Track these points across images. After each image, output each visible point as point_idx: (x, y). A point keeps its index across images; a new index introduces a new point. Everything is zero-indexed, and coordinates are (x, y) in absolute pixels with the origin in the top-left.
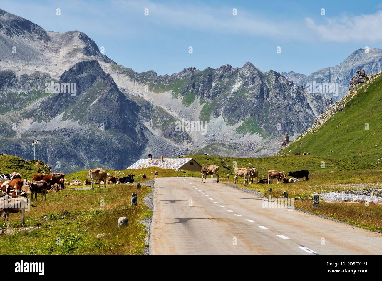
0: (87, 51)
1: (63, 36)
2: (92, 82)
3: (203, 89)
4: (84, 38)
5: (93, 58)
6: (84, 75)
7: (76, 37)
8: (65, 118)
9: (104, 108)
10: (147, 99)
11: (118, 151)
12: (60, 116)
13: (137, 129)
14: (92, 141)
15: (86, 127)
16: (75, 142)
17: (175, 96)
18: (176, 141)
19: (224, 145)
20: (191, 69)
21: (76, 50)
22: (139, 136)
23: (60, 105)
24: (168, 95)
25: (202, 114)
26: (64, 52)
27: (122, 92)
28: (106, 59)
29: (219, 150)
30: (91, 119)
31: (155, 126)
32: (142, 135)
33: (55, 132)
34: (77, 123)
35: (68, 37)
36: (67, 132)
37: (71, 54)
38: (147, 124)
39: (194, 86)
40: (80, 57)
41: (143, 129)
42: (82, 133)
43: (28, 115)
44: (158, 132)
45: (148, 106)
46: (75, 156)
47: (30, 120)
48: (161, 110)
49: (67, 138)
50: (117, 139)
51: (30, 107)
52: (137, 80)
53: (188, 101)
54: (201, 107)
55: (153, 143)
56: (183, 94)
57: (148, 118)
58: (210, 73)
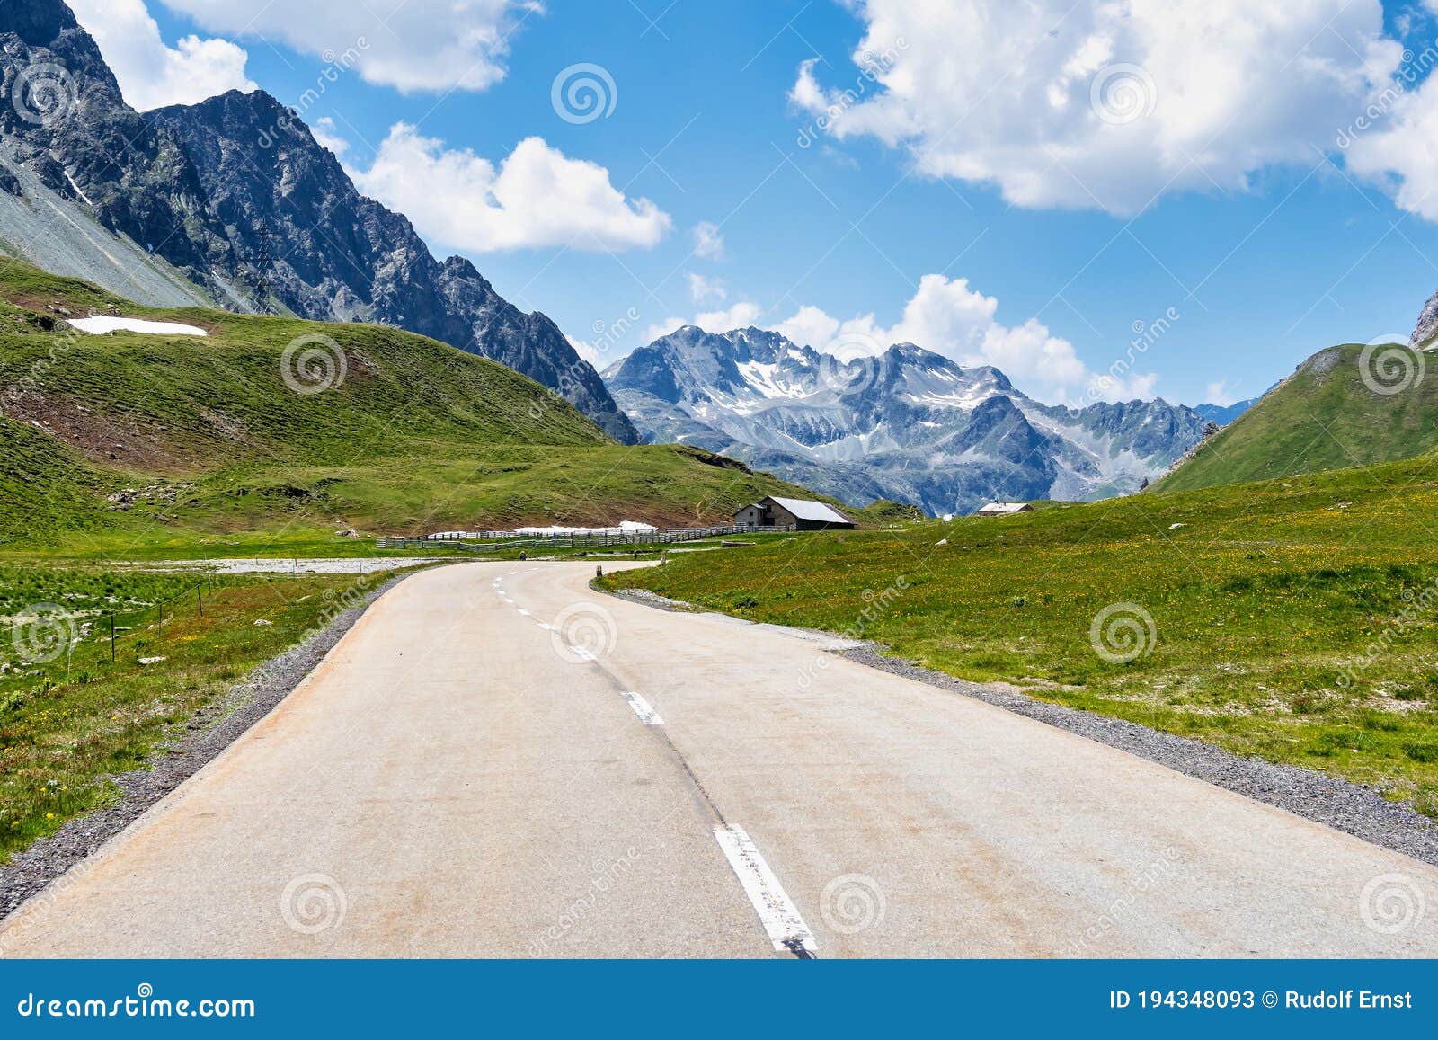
0: (999, 386)
1: (976, 371)
2: (1004, 417)
3: (1113, 424)
4: (996, 372)
5: (1004, 393)
6: (995, 410)
7: (989, 372)
8: (976, 452)
9: (1013, 441)
10: (1058, 433)
11: (1026, 485)
12: (971, 450)
13: (1046, 463)
14: (1002, 475)
15: (995, 461)
16: (986, 475)
17: (1085, 430)
18: (1086, 475)
19: (1132, 479)
20: (1101, 404)
21: (988, 386)
22: (1048, 470)
23: (971, 439)
24: (1078, 428)
25: (1112, 449)
26: (976, 386)
27: (1033, 426)
28: (1017, 394)
29: (1128, 484)
30: (1001, 452)
31: (1065, 459)
32: (1052, 469)
33: (966, 465)
34: (988, 456)
35: (980, 372)
36: (977, 466)
37: (983, 389)
38: (1057, 458)
39: (1104, 420)
40: (992, 392)
41: (1052, 463)
42: (992, 467)
43: (939, 450)
44: (1067, 466)
45: (1058, 440)
46: (986, 489)
47: (943, 454)
48: (1070, 444)
49: (978, 471)
50: (1027, 472)
51: (943, 440)
52: (1048, 415)
53: (1098, 436)
54: (1111, 441)
55: (1062, 477)
56: (1093, 428)
57: (1058, 452)
58: (1120, 407)
